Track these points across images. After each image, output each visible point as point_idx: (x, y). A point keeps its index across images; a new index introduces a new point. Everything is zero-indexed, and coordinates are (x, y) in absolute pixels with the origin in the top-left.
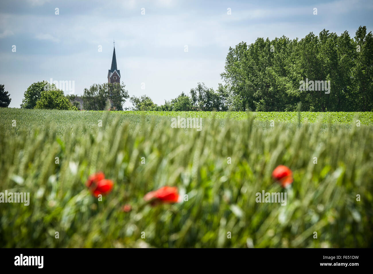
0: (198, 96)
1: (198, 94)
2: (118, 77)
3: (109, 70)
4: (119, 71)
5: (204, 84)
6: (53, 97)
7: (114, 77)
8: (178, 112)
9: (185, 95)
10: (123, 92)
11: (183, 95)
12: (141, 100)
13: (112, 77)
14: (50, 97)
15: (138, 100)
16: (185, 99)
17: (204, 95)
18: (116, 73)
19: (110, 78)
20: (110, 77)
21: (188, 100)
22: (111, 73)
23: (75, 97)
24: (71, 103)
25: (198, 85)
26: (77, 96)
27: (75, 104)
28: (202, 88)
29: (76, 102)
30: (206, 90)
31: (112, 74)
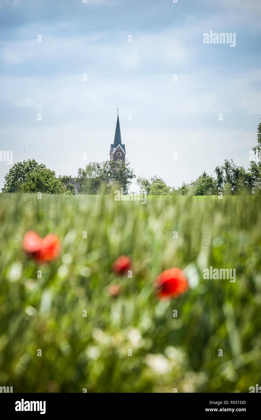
0: (225, 176)
1: (224, 175)
2: (123, 153)
3: (111, 145)
4: (123, 146)
5: (233, 161)
6: (42, 178)
7: (118, 154)
8: (198, 196)
9: (207, 175)
10: (129, 171)
11: (205, 175)
12: (151, 182)
13: (115, 153)
14: (38, 178)
15: (147, 182)
16: (208, 180)
17: (232, 175)
18: (120, 149)
19: (113, 155)
20: (113, 153)
21: (212, 181)
22: (114, 148)
23: (68, 179)
24: (64, 187)
25: (225, 162)
26: (71, 177)
27: (68, 187)
28: (230, 167)
29: (70, 184)
30: (235, 169)
31: (115, 150)
